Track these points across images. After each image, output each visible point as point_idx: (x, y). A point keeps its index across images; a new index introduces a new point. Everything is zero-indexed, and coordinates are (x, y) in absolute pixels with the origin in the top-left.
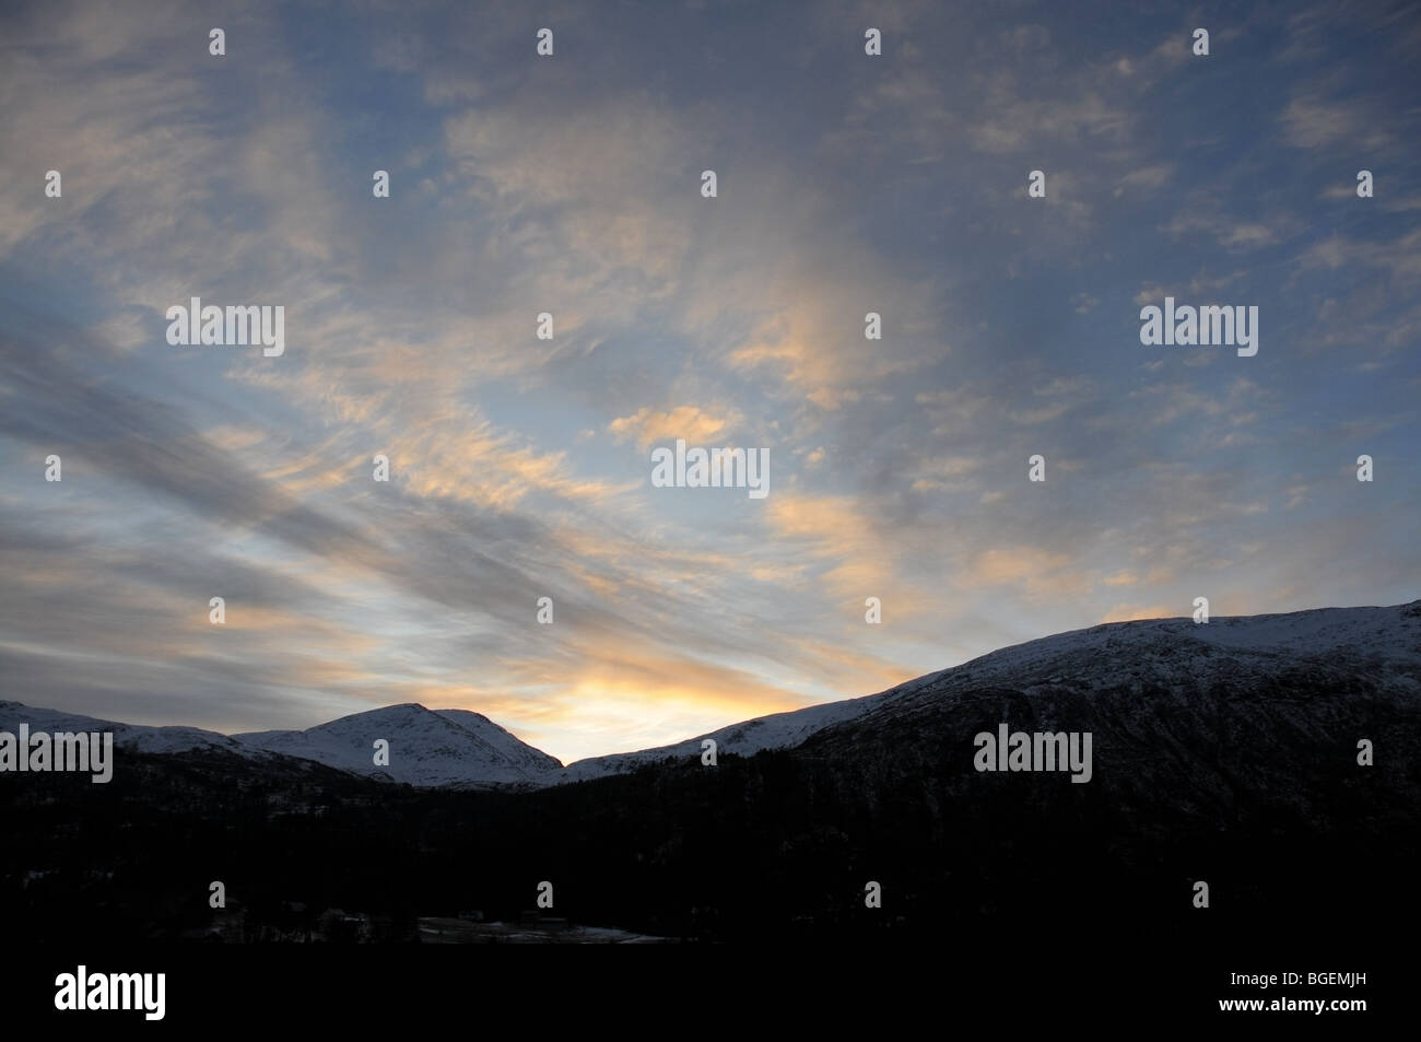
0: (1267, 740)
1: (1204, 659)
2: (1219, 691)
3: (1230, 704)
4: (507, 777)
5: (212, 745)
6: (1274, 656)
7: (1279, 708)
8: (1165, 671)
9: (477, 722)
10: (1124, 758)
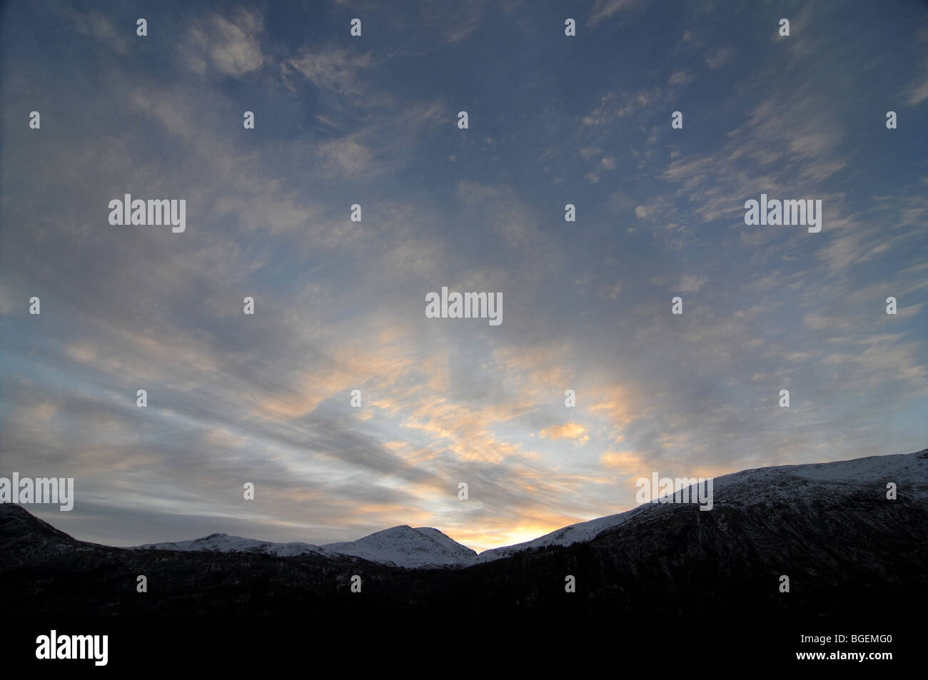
0: (852, 532)
1: (804, 487)
2: (818, 505)
3: (825, 512)
4: (450, 561)
5: (311, 552)
6: (846, 484)
7: (855, 513)
8: (783, 494)
9: (435, 533)
10: (769, 544)
